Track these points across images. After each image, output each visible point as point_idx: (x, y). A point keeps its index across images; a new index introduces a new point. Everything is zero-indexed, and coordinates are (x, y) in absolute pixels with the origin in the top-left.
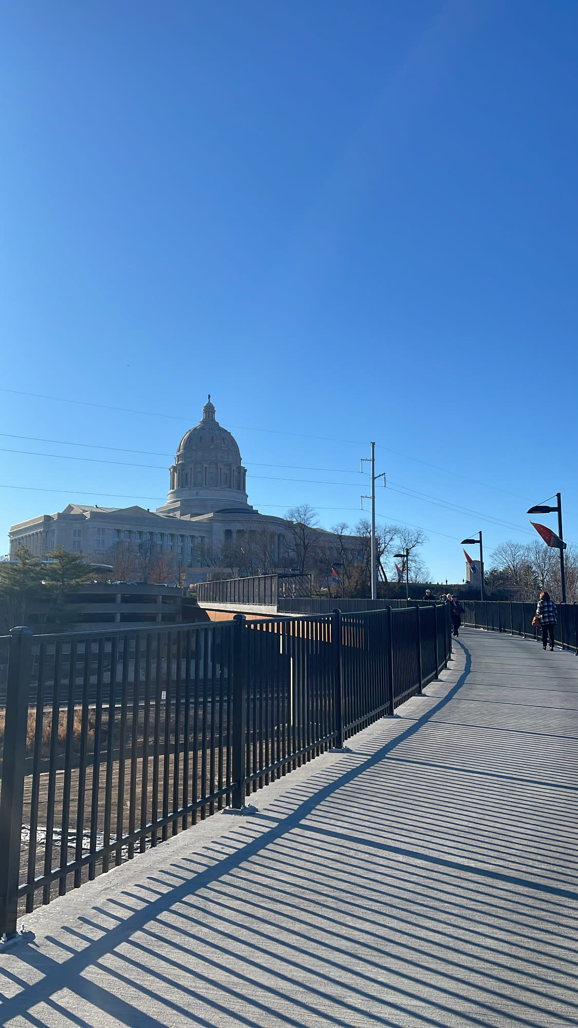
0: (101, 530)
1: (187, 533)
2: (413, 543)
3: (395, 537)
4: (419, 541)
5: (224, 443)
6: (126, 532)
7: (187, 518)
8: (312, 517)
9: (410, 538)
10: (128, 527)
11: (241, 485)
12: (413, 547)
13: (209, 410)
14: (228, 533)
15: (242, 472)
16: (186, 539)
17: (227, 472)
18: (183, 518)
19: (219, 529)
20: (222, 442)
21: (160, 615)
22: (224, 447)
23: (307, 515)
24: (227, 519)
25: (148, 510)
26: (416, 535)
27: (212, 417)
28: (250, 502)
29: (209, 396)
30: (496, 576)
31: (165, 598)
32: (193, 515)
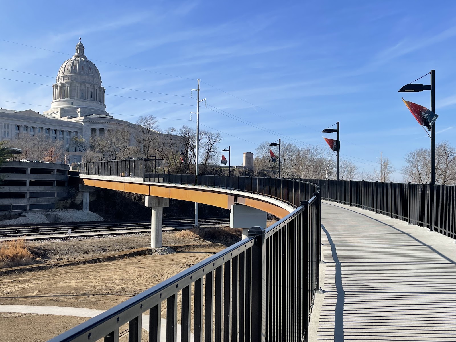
0: (7, 125)
1: (65, 129)
2: (214, 141)
3: (204, 137)
4: (218, 140)
5: (90, 71)
6: (24, 127)
7: (65, 119)
8: (154, 123)
9: (212, 138)
10: (25, 124)
11: (101, 100)
12: (214, 143)
13: (81, 48)
14: (93, 130)
15: (102, 91)
16: (65, 133)
17: (93, 90)
18: (63, 119)
19: (88, 128)
20: (89, 70)
21: (56, 182)
22: (90, 73)
23: (151, 121)
24: (92, 121)
25: (38, 112)
26: (216, 136)
27: (82, 53)
28: (107, 111)
29: (80, 39)
31: (58, 171)
32: (69, 118)
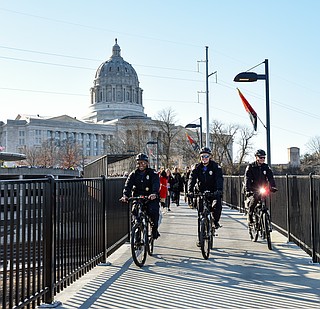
0: (38, 131)
1: (99, 133)
5: (127, 71)
6: (56, 132)
7: (101, 122)
10: (57, 129)
11: (139, 100)
13: (117, 49)
14: (129, 132)
15: (139, 92)
16: (99, 137)
17: (129, 91)
18: (98, 123)
19: (122, 130)
20: (125, 71)
22: (127, 74)
24: (128, 123)
27: (118, 54)
29: (116, 40)
30: (309, 159)
32: (105, 121)
